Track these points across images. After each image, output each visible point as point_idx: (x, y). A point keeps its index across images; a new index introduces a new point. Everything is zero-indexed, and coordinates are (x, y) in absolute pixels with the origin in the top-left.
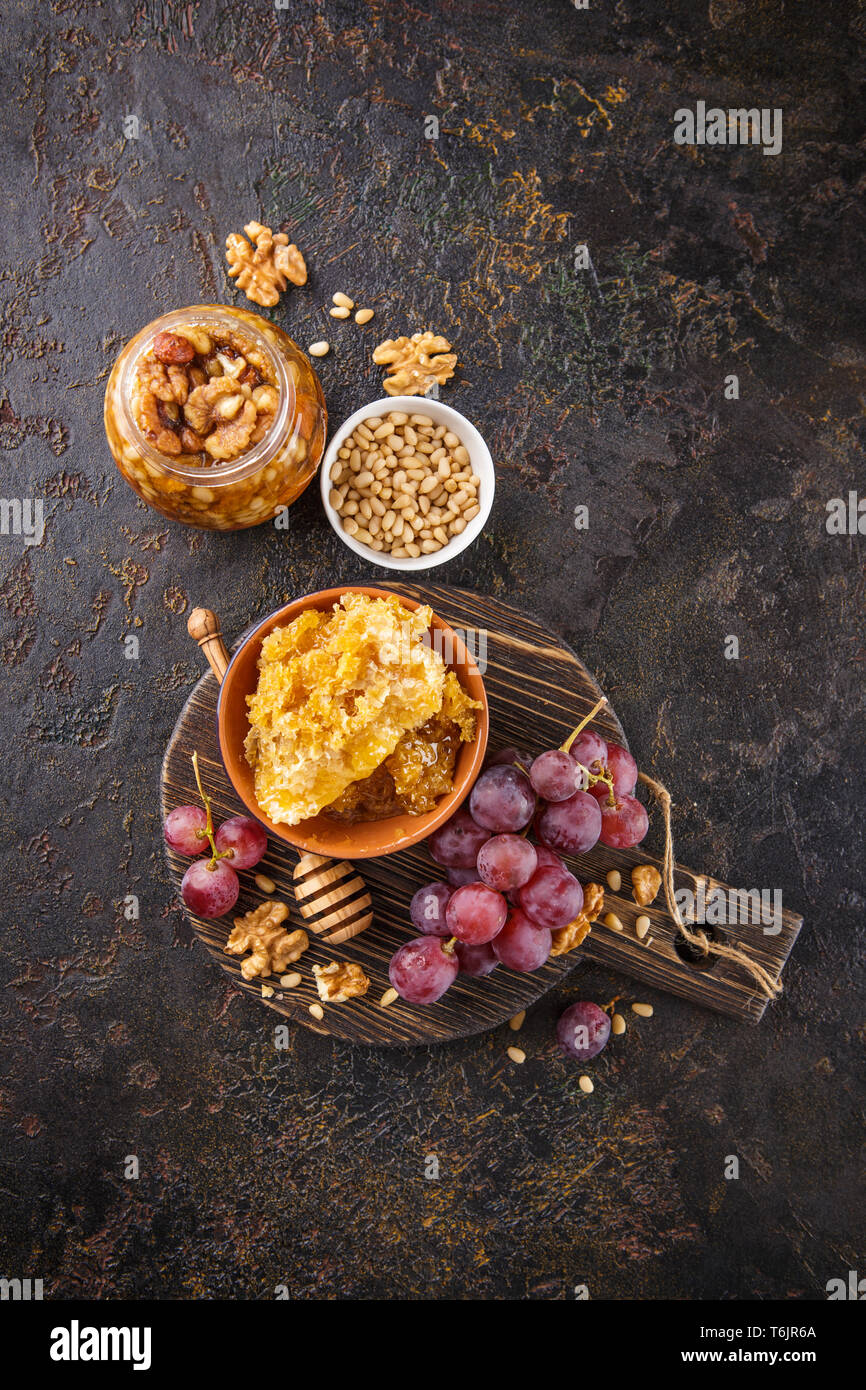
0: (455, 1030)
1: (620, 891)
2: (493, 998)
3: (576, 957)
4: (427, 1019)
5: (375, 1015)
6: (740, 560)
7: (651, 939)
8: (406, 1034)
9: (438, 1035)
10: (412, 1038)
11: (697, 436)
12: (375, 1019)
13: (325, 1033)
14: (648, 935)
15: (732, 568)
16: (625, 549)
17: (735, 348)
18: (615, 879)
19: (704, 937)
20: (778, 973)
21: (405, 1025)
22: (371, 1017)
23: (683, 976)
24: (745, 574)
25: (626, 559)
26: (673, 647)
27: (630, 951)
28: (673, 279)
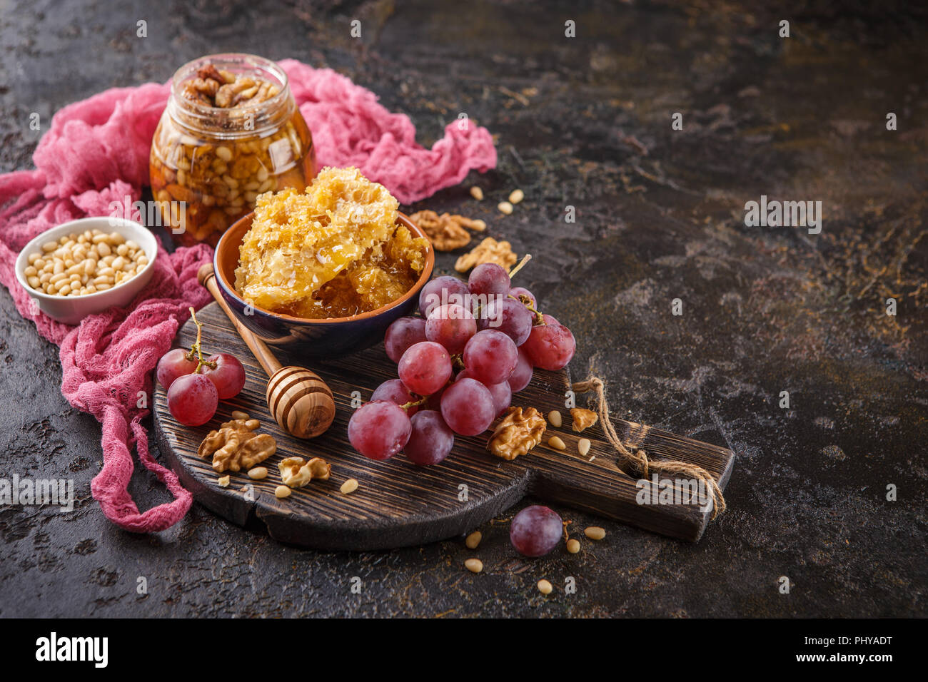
0: (410, 513)
1: (562, 426)
2: (447, 493)
3: (523, 469)
4: (383, 505)
5: (335, 501)
6: (648, 283)
7: (593, 458)
8: (363, 514)
9: (395, 516)
10: (370, 518)
11: (606, 228)
12: (336, 505)
13: (287, 512)
14: (590, 454)
15: (643, 288)
16: (554, 279)
17: (630, 190)
18: (556, 417)
19: (643, 454)
20: (720, 481)
21: (362, 508)
22: (332, 503)
23: (626, 482)
24: (654, 291)
25: (555, 284)
26: (599, 327)
27: (575, 465)
28: (577, 162)
